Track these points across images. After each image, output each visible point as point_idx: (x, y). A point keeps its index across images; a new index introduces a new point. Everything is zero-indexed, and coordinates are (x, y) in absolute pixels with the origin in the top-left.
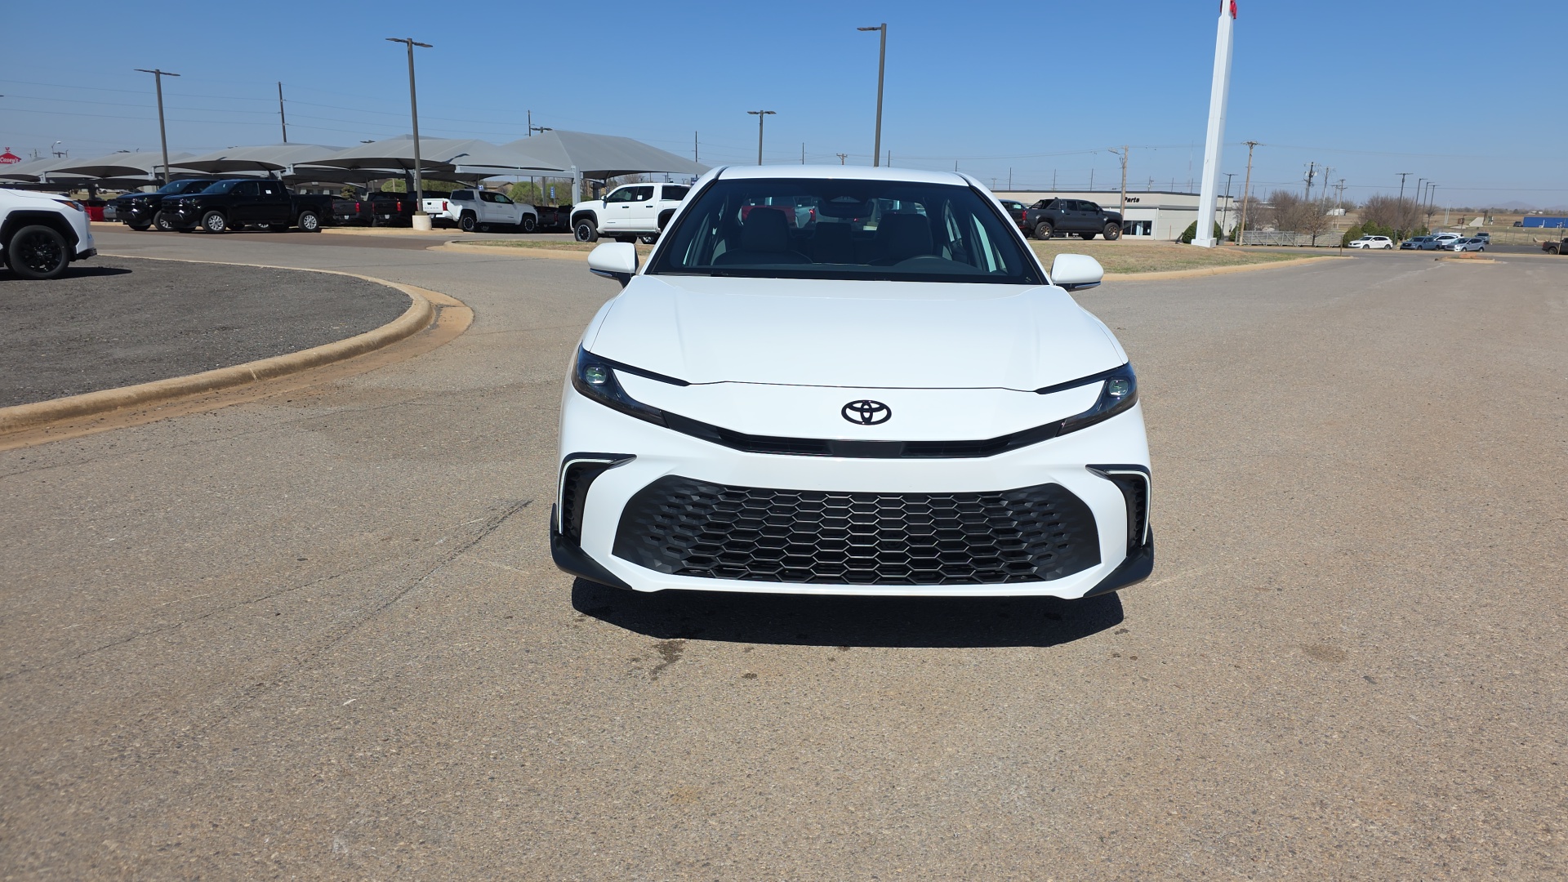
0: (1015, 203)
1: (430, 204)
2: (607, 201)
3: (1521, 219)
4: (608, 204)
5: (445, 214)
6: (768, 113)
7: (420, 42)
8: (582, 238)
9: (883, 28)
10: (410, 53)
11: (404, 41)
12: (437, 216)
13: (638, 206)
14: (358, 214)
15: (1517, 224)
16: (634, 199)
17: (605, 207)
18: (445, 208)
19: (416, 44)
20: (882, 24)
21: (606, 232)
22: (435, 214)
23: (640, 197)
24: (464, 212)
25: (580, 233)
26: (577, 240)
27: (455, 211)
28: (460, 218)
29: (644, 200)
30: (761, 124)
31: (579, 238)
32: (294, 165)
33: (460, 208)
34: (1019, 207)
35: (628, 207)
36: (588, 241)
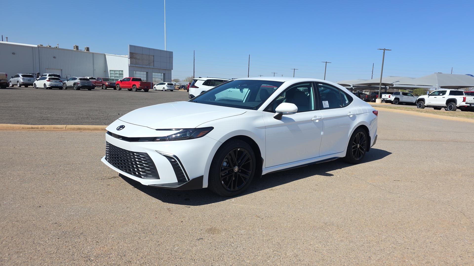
1: (385, 96)
2: (429, 95)
4: (430, 96)
5: (389, 99)
7: (388, 49)
8: (419, 107)
10: (384, 53)
11: (383, 49)
12: (387, 99)
13: (440, 97)
14: (366, 98)
16: (439, 95)
17: (428, 97)
18: (389, 97)
19: (386, 50)
21: (427, 105)
22: (386, 99)
23: (441, 94)
24: (395, 99)
25: (419, 105)
26: (418, 108)
27: (392, 98)
28: (394, 100)
29: (442, 95)
31: (418, 107)
32: (353, 85)
33: (394, 97)
35: (436, 97)
36: (421, 108)
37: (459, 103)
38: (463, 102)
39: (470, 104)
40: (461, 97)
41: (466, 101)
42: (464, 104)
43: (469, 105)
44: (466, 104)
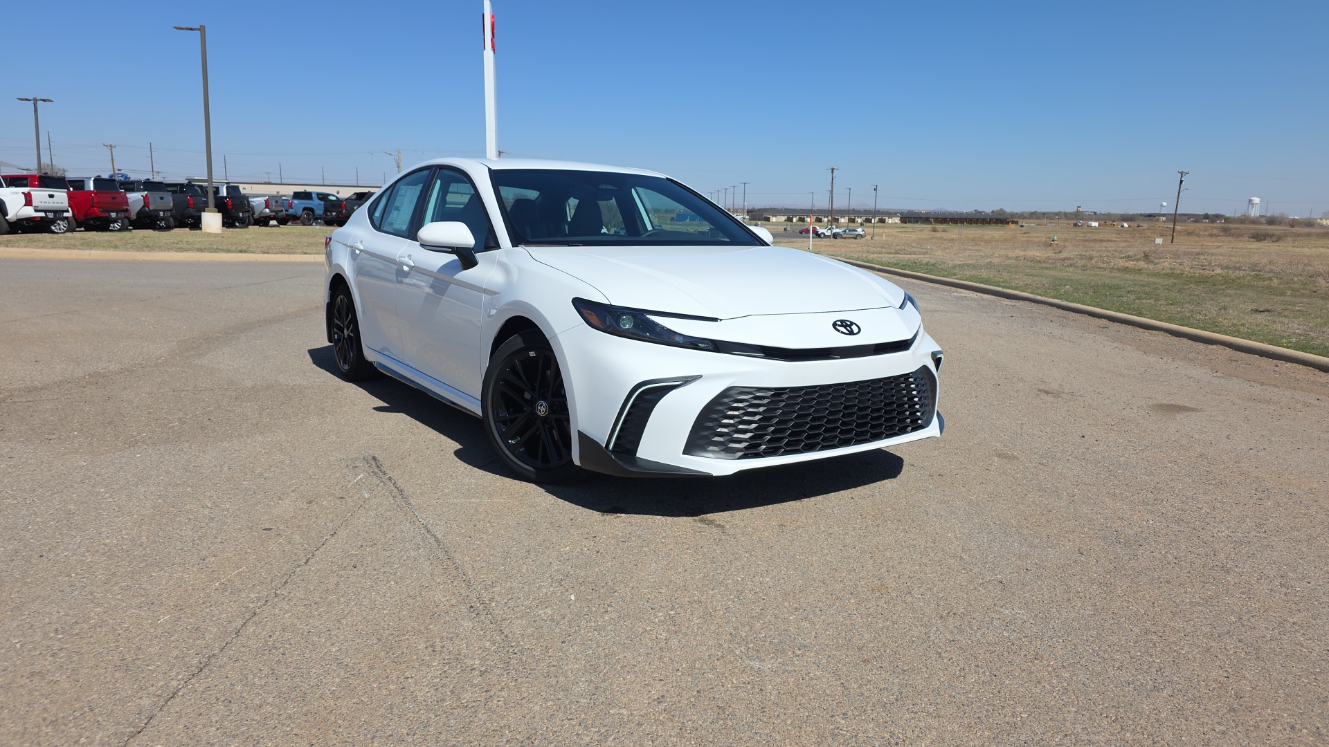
0: (329, 195)
3: (674, 216)
6: (44, 100)
9: (202, 29)
15: (672, 219)
20: (201, 26)
30: (36, 111)
34: (334, 198)
37: (16, 211)
38: (25, 205)
39: (45, 211)
40: (17, 193)
41: (34, 204)
42: (29, 212)
43: (42, 214)
44: (36, 211)
